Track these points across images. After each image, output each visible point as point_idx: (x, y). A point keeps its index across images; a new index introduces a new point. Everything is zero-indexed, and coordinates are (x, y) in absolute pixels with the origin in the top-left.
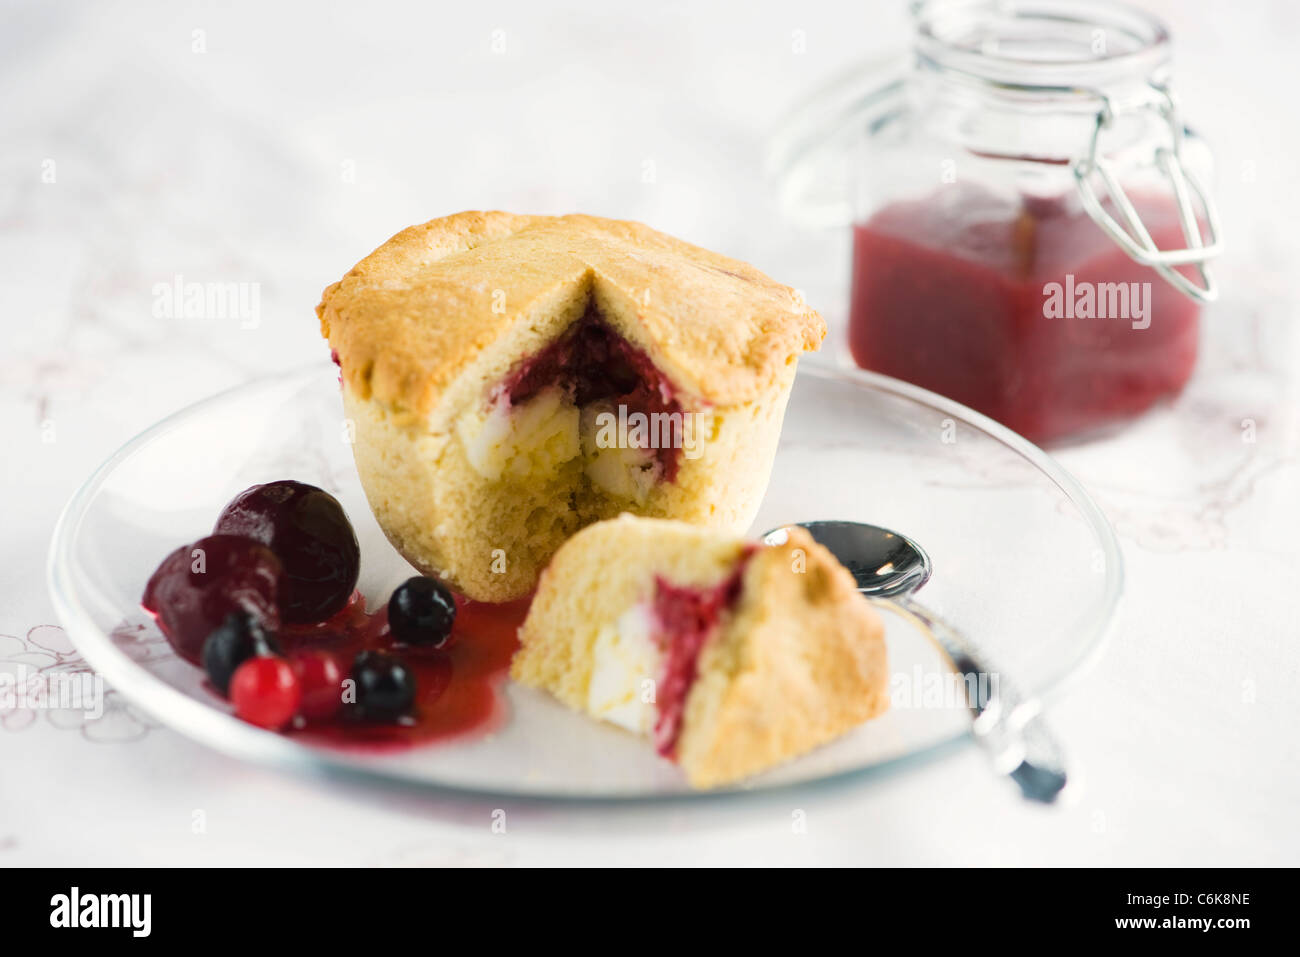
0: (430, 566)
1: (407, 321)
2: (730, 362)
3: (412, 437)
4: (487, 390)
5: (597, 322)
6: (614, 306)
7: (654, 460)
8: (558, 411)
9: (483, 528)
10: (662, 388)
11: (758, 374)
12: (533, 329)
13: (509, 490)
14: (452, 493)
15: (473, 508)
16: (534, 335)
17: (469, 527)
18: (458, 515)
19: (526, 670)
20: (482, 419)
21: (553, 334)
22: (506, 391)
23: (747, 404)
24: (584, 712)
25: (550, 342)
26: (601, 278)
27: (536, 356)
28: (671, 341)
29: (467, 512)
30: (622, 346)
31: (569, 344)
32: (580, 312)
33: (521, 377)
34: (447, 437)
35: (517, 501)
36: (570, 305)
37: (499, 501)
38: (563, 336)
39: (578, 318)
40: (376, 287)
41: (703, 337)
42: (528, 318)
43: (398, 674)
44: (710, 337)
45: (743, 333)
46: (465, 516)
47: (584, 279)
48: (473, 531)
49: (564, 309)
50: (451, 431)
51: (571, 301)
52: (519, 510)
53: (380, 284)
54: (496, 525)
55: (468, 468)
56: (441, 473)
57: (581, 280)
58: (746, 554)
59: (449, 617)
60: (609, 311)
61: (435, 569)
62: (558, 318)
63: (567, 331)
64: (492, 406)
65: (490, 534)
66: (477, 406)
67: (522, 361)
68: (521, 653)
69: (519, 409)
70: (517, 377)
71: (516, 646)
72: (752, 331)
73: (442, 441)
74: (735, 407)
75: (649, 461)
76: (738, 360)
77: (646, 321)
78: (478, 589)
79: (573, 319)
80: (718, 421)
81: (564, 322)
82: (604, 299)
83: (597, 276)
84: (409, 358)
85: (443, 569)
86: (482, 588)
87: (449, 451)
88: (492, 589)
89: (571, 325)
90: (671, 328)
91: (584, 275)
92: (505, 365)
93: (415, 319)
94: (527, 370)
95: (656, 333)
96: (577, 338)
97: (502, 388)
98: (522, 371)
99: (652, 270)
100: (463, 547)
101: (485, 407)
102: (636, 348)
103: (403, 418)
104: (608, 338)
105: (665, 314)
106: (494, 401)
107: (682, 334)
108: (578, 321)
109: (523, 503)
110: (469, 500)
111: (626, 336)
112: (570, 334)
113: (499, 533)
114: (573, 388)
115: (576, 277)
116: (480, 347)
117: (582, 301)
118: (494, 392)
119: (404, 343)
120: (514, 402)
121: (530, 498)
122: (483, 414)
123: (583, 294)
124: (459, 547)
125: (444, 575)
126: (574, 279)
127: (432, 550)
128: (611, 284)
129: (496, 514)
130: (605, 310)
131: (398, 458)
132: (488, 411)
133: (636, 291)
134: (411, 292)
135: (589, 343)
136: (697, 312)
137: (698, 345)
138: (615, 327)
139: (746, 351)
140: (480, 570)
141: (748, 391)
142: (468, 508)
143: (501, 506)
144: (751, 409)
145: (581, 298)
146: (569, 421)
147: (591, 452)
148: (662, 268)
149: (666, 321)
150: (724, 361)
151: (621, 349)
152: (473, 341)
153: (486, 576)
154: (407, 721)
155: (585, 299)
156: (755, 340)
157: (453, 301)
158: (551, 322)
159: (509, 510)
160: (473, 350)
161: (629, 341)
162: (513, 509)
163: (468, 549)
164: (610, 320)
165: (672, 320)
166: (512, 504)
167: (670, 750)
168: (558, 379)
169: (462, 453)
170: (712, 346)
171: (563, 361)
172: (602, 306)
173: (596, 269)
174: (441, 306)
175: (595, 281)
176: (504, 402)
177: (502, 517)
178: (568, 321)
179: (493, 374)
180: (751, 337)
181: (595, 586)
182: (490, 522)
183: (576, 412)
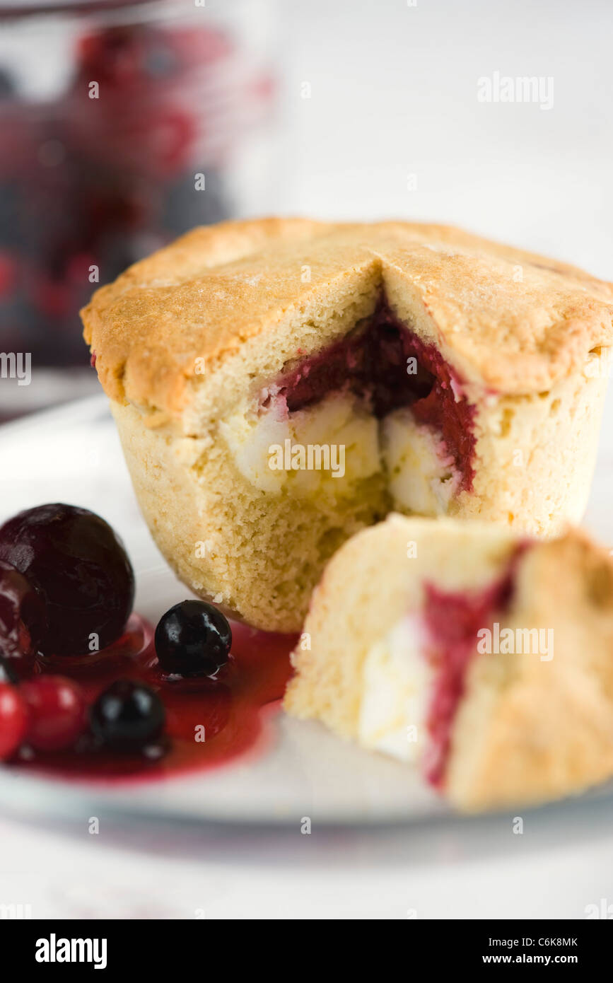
0: (204, 590)
1: (169, 315)
2: (522, 349)
3: (168, 440)
4: (256, 390)
5: (388, 319)
6: (403, 299)
7: (453, 469)
8: (349, 421)
9: (262, 547)
10: (453, 384)
11: (553, 361)
12: (311, 324)
13: (293, 505)
14: (218, 504)
15: (248, 523)
16: (312, 331)
17: (243, 545)
18: (228, 530)
19: (299, 698)
20: (252, 423)
21: (336, 331)
22: (281, 392)
23: (544, 394)
24: (355, 741)
25: (335, 340)
26: (388, 268)
27: (317, 355)
28: (456, 329)
29: (239, 527)
30: (414, 343)
31: (358, 344)
32: (369, 309)
33: (299, 377)
34: (208, 441)
35: (304, 518)
36: (356, 299)
37: (281, 516)
38: (349, 334)
39: (367, 314)
40: (143, 286)
41: (494, 324)
42: (302, 310)
43: (144, 701)
44: (502, 324)
45: (542, 319)
46: (238, 532)
47: (372, 270)
48: (249, 550)
49: (348, 304)
50: (213, 433)
51: (357, 295)
52: (307, 529)
53: (149, 282)
54: (279, 545)
55: (238, 478)
56: (202, 480)
57: (368, 271)
58: (519, 550)
59: (221, 644)
60: (400, 306)
61: (209, 593)
62: (341, 313)
63: (354, 329)
64: (265, 409)
65: (272, 554)
66: (244, 407)
67: (300, 360)
68: (295, 681)
69: (300, 415)
70: (294, 377)
71: (290, 673)
72: (552, 319)
73: (202, 444)
74: (528, 397)
75: (448, 471)
76: (531, 346)
77: (430, 308)
78: (261, 617)
79: (360, 316)
80: (508, 414)
81: (349, 318)
82: (394, 292)
83: (384, 266)
84: (163, 351)
85: (218, 592)
86: (266, 615)
87: (212, 456)
88: (278, 617)
89: (359, 323)
90: (458, 315)
91: (372, 267)
92: (277, 362)
93: (177, 315)
94: (306, 370)
95: (443, 322)
96: (366, 338)
97: (275, 389)
98: (300, 371)
99: (445, 257)
100: (238, 567)
101: (256, 410)
102: (427, 342)
103: (157, 418)
104: (402, 337)
105: (452, 301)
106: (267, 403)
107: (470, 321)
108: (369, 318)
109: (313, 521)
110: (240, 514)
111: (417, 331)
112: (358, 333)
113: (283, 554)
114: (368, 395)
115: (361, 267)
116: (243, 339)
117: (371, 296)
118: (265, 394)
119: (161, 338)
120: (293, 407)
121: (320, 516)
122: (255, 417)
123: (371, 286)
124: (233, 567)
125: (218, 599)
126: (358, 270)
127: (204, 571)
128: (398, 273)
129: (277, 532)
130: (396, 305)
131: (159, 467)
132: (259, 413)
133: (423, 278)
134: (178, 288)
135: (383, 344)
136: (490, 297)
137: (487, 332)
138: (407, 322)
139: (541, 337)
140: (262, 595)
141: (539, 379)
142: (239, 523)
143: (283, 522)
144: (547, 402)
145: (370, 292)
146: (366, 432)
147: (392, 467)
148: (457, 256)
149: (453, 308)
150: (515, 347)
151: (413, 347)
152: (236, 334)
153: (270, 602)
154: (153, 752)
155: (375, 294)
156: (554, 326)
157: (220, 295)
158: (334, 316)
159: (293, 528)
160: (234, 342)
161: (421, 336)
162: (300, 528)
163: (243, 567)
164: (402, 316)
165: (460, 307)
166: (297, 522)
167: (437, 777)
168: (347, 385)
169: (228, 459)
170: (503, 332)
171: (353, 364)
172: (393, 300)
173: (384, 259)
174: (207, 301)
175: (383, 273)
176: (279, 405)
177: (285, 535)
178: (354, 317)
179: (262, 371)
180: (550, 324)
181: (365, 599)
182: (271, 541)
183: (373, 423)
